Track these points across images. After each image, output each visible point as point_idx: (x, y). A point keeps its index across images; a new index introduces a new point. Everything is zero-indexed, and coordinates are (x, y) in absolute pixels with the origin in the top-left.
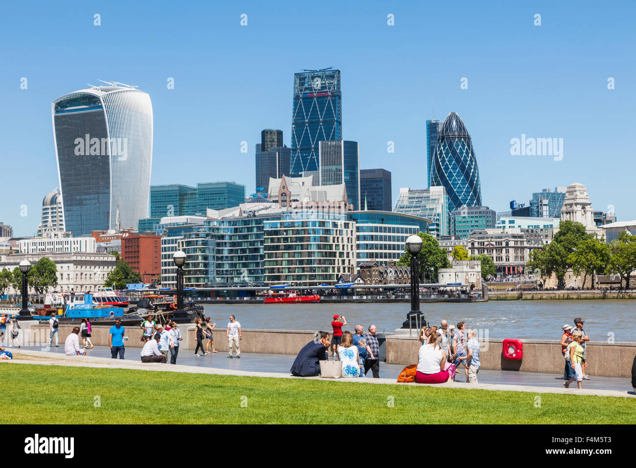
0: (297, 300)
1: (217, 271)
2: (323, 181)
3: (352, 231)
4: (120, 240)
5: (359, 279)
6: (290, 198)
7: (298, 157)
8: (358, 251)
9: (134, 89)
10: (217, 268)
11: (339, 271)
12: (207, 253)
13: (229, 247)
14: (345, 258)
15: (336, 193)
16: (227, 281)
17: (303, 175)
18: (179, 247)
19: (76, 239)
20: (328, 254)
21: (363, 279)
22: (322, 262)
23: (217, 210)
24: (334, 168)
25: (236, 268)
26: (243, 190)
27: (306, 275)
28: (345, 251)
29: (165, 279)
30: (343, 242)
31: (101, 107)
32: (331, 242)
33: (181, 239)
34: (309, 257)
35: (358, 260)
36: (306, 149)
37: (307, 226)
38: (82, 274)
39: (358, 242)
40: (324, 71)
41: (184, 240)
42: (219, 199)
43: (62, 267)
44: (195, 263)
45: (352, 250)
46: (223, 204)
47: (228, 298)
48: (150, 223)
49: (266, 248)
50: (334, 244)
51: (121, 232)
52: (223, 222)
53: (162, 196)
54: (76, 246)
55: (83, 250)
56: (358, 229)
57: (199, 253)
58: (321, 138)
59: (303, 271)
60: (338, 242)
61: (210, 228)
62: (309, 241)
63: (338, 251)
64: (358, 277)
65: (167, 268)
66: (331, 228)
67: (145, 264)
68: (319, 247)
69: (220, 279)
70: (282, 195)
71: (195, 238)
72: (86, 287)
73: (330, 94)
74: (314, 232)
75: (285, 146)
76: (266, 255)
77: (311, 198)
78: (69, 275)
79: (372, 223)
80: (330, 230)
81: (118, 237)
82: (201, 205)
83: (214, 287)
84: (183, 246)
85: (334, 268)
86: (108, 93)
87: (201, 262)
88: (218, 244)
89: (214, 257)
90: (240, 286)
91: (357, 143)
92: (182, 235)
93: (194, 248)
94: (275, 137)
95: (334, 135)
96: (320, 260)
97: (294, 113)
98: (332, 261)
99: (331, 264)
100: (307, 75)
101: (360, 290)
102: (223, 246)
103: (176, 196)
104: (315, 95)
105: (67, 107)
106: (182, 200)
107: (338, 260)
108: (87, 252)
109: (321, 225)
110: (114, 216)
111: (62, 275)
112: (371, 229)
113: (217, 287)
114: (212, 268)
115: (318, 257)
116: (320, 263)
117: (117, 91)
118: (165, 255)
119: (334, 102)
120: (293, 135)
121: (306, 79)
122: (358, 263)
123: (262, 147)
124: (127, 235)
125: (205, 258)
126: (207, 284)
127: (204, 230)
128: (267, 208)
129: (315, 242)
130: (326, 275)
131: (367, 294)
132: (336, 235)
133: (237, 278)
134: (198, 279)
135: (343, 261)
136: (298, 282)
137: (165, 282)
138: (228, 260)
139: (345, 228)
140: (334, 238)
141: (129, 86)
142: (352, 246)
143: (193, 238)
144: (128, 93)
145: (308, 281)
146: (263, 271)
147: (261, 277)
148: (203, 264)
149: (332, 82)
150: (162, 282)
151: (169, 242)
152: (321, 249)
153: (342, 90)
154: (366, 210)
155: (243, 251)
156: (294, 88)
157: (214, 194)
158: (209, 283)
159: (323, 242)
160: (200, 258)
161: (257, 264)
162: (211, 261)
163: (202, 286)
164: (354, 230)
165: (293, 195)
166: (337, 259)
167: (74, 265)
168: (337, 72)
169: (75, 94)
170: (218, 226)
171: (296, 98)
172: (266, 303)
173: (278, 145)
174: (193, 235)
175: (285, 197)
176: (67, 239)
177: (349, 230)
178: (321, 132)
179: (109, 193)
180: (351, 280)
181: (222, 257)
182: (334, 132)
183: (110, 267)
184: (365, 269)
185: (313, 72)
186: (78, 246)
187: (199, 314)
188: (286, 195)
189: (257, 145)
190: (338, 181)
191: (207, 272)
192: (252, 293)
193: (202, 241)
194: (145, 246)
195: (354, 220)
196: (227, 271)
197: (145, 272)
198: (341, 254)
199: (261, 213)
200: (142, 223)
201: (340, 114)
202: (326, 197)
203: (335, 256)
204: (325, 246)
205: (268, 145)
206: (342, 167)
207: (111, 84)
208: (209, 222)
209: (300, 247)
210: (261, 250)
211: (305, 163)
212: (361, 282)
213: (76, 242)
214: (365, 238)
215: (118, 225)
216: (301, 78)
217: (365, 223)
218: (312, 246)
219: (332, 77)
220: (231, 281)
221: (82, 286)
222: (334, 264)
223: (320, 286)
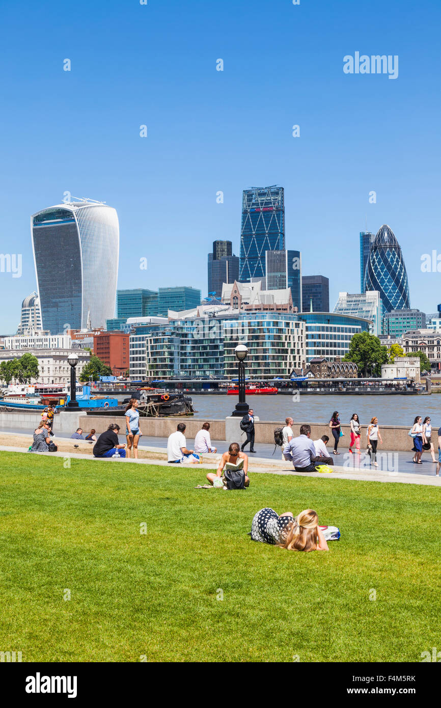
0: (257, 391)
1: (181, 365)
2: (269, 286)
3: (302, 330)
4: (92, 338)
5: (310, 373)
6: (241, 301)
7: (246, 264)
8: (307, 348)
9: (103, 205)
10: (181, 362)
11: (290, 366)
12: (173, 349)
13: (192, 344)
14: (296, 354)
15: (282, 297)
16: (190, 374)
17: (251, 281)
18: (147, 344)
19: (54, 337)
20: (281, 350)
21: (313, 374)
22: (276, 357)
23: (178, 311)
24: (279, 274)
25: (198, 362)
26: (199, 294)
27: (261, 370)
28: (296, 349)
29: (133, 372)
30: (294, 340)
31: (74, 220)
32: (284, 341)
33: (150, 337)
34: (264, 353)
35: (307, 356)
36: (253, 258)
37: (262, 326)
38: (60, 368)
39: (307, 340)
40: (270, 188)
41: (152, 338)
42: (178, 302)
43: (43, 361)
44: (161, 358)
45: (302, 347)
46: (181, 306)
47: (194, 390)
48: (117, 323)
49: (225, 345)
50: (286, 342)
51: (93, 331)
52: (186, 322)
53: (128, 299)
54: (54, 343)
55: (60, 346)
56: (307, 329)
57: (165, 350)
58: (266, 248)
59: (259, 366)
60: (290, 340)
61: (174, 328)
62: (264, 339)
63: (289, 349)
64: (309, 372)
65: (135, 362)
66: (283, 327)
67: (115, 360)
68: (273, 344)
69: (184, 372)
70: (234, 298)
71: (162, 336)
72: (64, 379)
73: (274, 209)
74: (269, 331)
75: (234, 255)
76: (226, 352)
77: (260, 301)
78: (49, 368)
79: (319, 323)
80: (282, 329)
81: (90, 335)
82: (162, 307)
83: (179, 380)
84: (151, 343)
85: (286, 363)
86: (80, 208)
87: (167, 358)
88: (182, 342)
89: (178, 353)
90: (202, 379)
91: (299, 252)
92: (149, 334)
93: (161, 345)
94: (225, 247)
95: (278, 246)
96: (274, 356)
97: (243, 226)
98: (285, 357)
99: (284, 360)
100: (254, 192)
101: (311, 383)
102: (186, 344)
103: (140, 299)
104: (261, 209)
105: (44, 220)
106: (145, 302)
107: (290, 356)
108: (64, 348)
109: (275, 325)
110: (85, 317)
111: (43, 368)
112: (319, 329)
113: (182, 380)
114: (177, 364)
115: (272, 353)
116: (273, 359)
117: (87, 206)
118: (133, 351)
119: (278, 216)
120: (242, 245)
121: (253, 196)
122: (307, 359)
123: (214, 256)
124: (99, 333)
125: (171, 354)
126: (172, 377)
127: (169, 329)
128: (225, 310)
129: (269, 340)
130: (279, 369)
131: (320, 387)
132: (288, 333)
133: (198, 372)
134: (164, 373)
135: (294, 357)
136: (254, 375)
137: (133, 375)
138: (190, 356)
139: (296, 327)
140: (286, 336)
141: (97, 202)
142: (302, 344)
143: (160, 336)
144: (97, 208)
145: (263, 375)
146: (223, 366)
147: (220, 371)
148: (169, 360)
149: (276, 198)
150: (130, 375)
151: (137, 339)
152: (274, 346)
153: (285, 205)
154: (311, 312)
155: (205, 348)
156: (243, 203)
157: (173, 297)
158: (175, 376)
159: (277, 340)
160: (166, 353)
161: (217, 360)
162: (176, 356)
163: (168, 378)
164: (304, 329)
165: (244, 299)
166: (288, 355)
167: (54, 359)
168: (282, 189)
169: (52, 209)
170: (182, 326)
171: (245, 212)
172: (228, 394)
173: (228, 255)
174: (160, 333)
175: (236, 300)
176: (46, 337)
177: (300, 330)
178: (266, 243)
179: (81, 296)
180: (302, 374)
181: (185, 353)
182: (278, 242)
183: (85, 362)
184: (314, 366)
185: (260, 189)
186: (56, 343)
187: (187, 405)
188: (237, 298)
189: (209, 255)
190: (282, 286)
191: (172, 367)
192: (215, 385)
193: (169, 338)
194: (115, 342)
195: (303, 320)
196: (190, 365)
197: (115, 366)
198: (292, 351)
199: (220, 314)
200: (110, 323)
201: (284, 227)
202: (273, 300)
203: (287, 353)
204: (278, 344)
205: (219, 254)
206: (285, 274)
207: (82, 200)
208: (174, 322)
209: (256, 344)
210: (221, 347)
211: (252, 271)
212: (312, 376)
213: (54, 340)
214: (313, 337)
215: (89, 325)
216: (249, 195)
217: (313, 323)
218: (267, 344)
219: (277, 194)
220: (194, 375)
221: (60, 378)
222: (286, 360)
223: (277, 379)
